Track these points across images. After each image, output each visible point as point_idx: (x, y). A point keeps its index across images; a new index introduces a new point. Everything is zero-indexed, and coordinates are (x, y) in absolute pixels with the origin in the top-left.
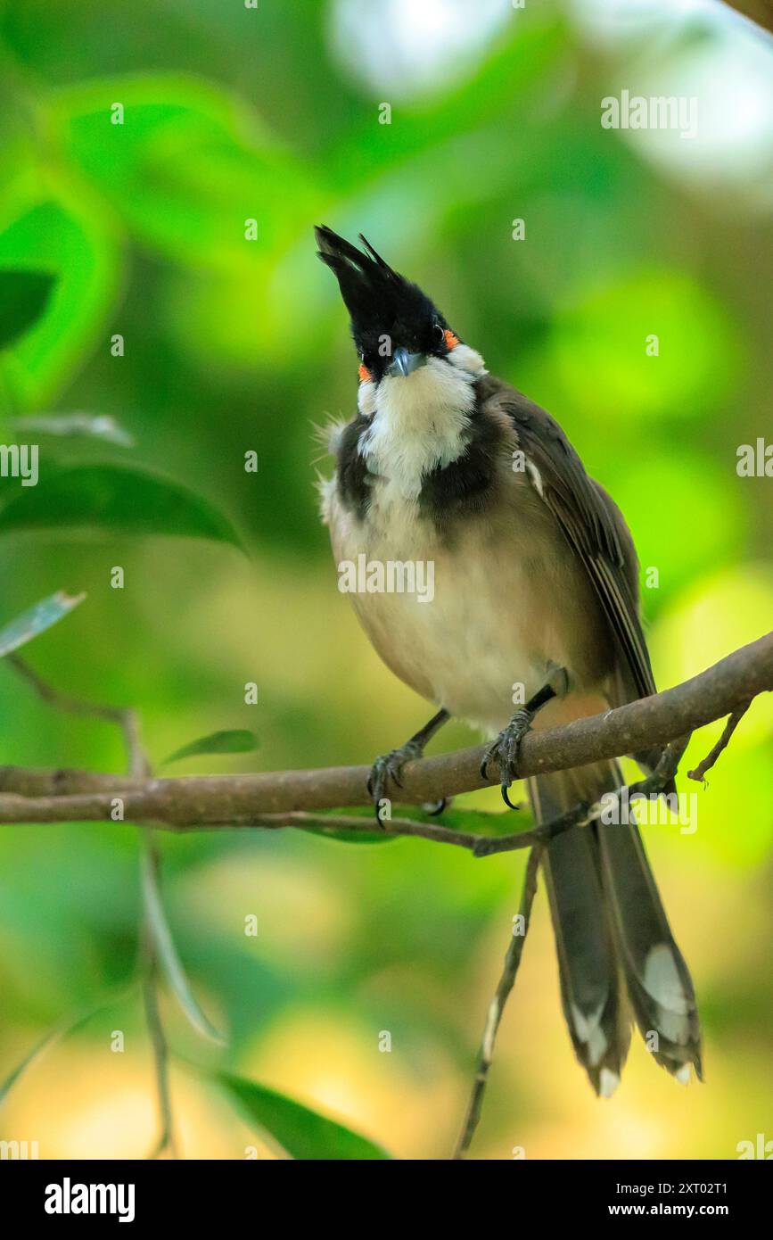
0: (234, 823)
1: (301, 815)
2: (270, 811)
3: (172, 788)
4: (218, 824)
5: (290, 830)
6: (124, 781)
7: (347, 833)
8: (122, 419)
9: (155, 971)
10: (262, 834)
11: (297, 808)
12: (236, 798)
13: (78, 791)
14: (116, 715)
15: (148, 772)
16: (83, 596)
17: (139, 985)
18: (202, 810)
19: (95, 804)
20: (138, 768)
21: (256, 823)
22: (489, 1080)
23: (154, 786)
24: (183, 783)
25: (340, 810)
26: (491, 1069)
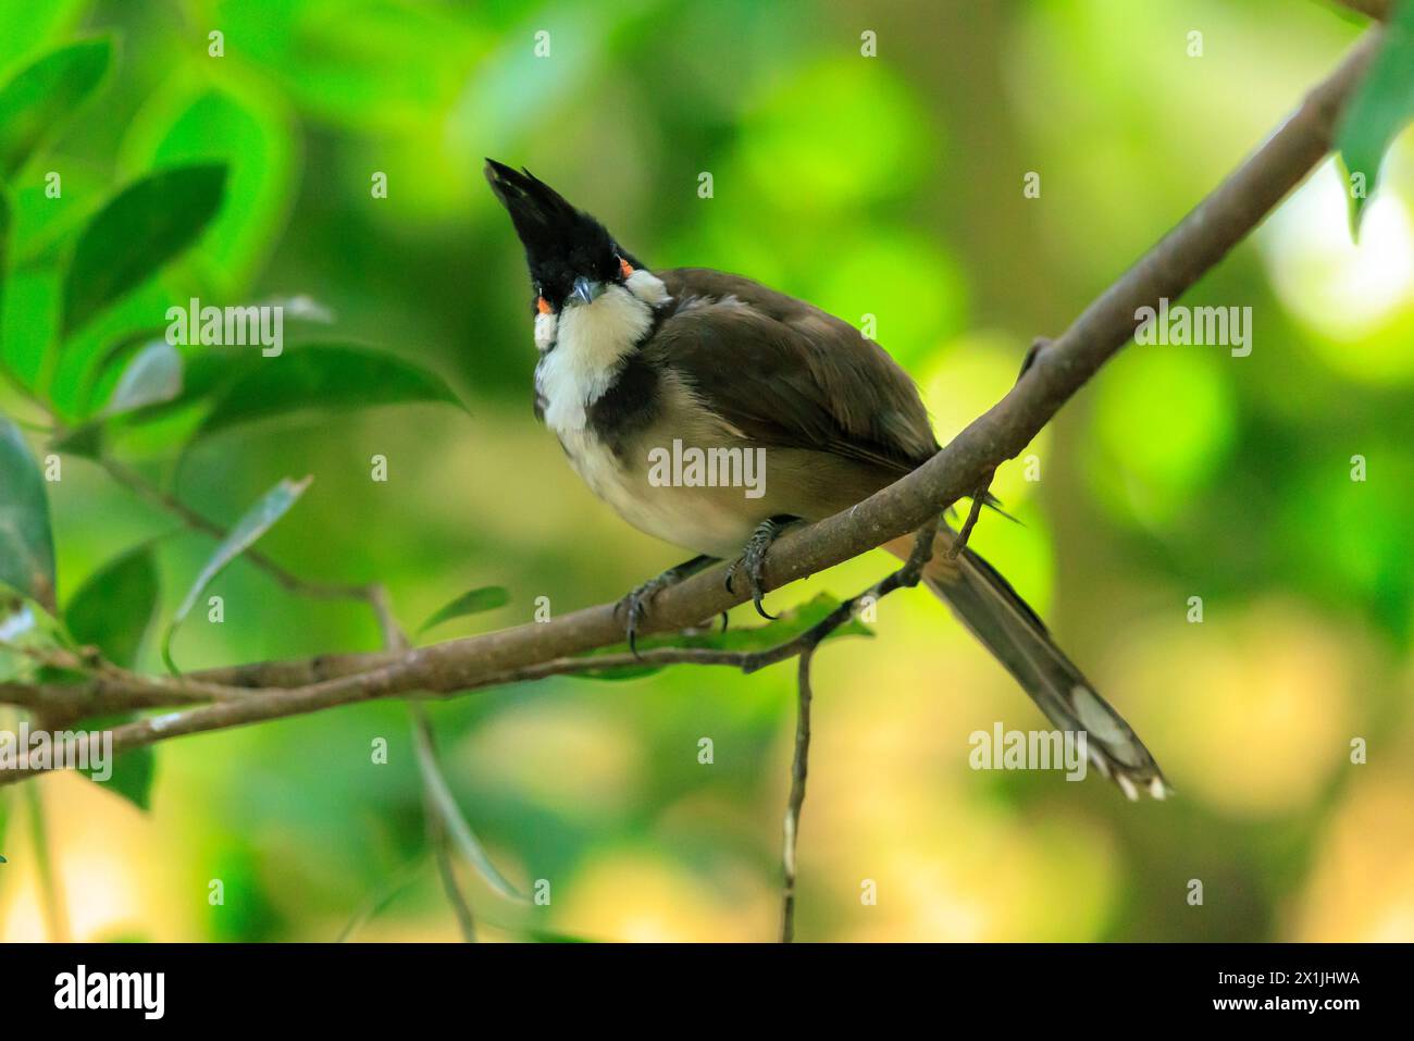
0: (497, 681)
1: (564, 661)
2: (532, 663)
3: (431, 656)
4: (483, 684)
5: (556, 678)
6: (381, 657)
7: (613, 672)
8: (320, 296)
9: (446, 842)
10: (529, 685)
11: (559, 655)
12: (496, 655)
13: (339, 675)
14: (362, 594)
15: (405, 644)
16: (309, 481)
17: (434, 858)
18: (464, 672)
19: (359, 685)
20: (394, 642)
21: (521, 677)
22: (797, 893)
23: (412, 658)
24: (442, 649)
26: (797, 883)
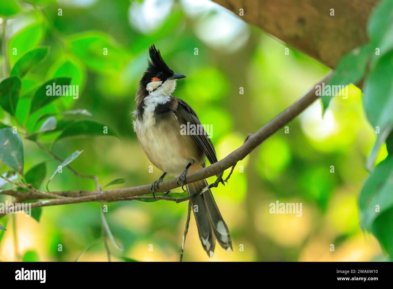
0: (121, 200)
1: (136, 197)
2: (129, 197)
3: (106, 193)
4: (117, 200)
5: (134, 200)
6: (95, 192)
7: (147, 200)
8: (88, 110)
9: (106, 235)
10: (128, 202)
11: (135, 195)
12: (121, 194)
13: (85, 195)
14: (92, 177)
15: (101, 190)
16: (83, 151)
17: (103, 238)
18: (114, 197)
19: (89, 198)
20: (98, 189)
21: (126, 199)
22: (184, 253)
23: (102, 193)
24: (109, 191)
25: (145, 195)
26: (184, 251)
